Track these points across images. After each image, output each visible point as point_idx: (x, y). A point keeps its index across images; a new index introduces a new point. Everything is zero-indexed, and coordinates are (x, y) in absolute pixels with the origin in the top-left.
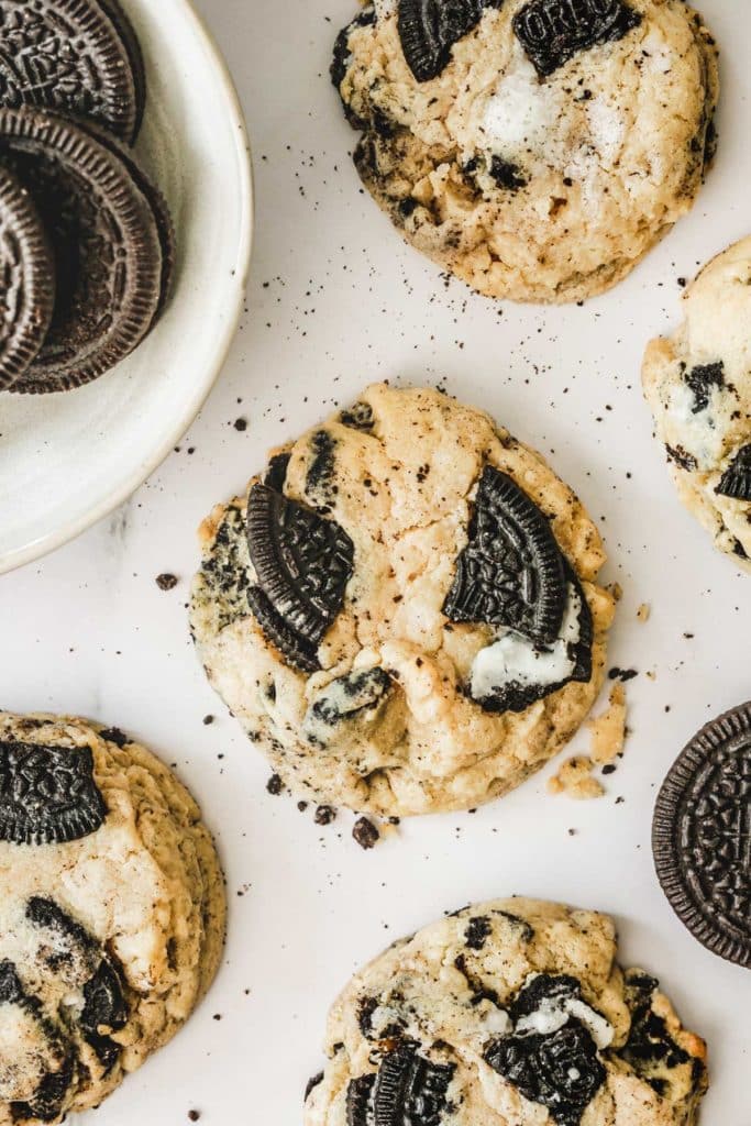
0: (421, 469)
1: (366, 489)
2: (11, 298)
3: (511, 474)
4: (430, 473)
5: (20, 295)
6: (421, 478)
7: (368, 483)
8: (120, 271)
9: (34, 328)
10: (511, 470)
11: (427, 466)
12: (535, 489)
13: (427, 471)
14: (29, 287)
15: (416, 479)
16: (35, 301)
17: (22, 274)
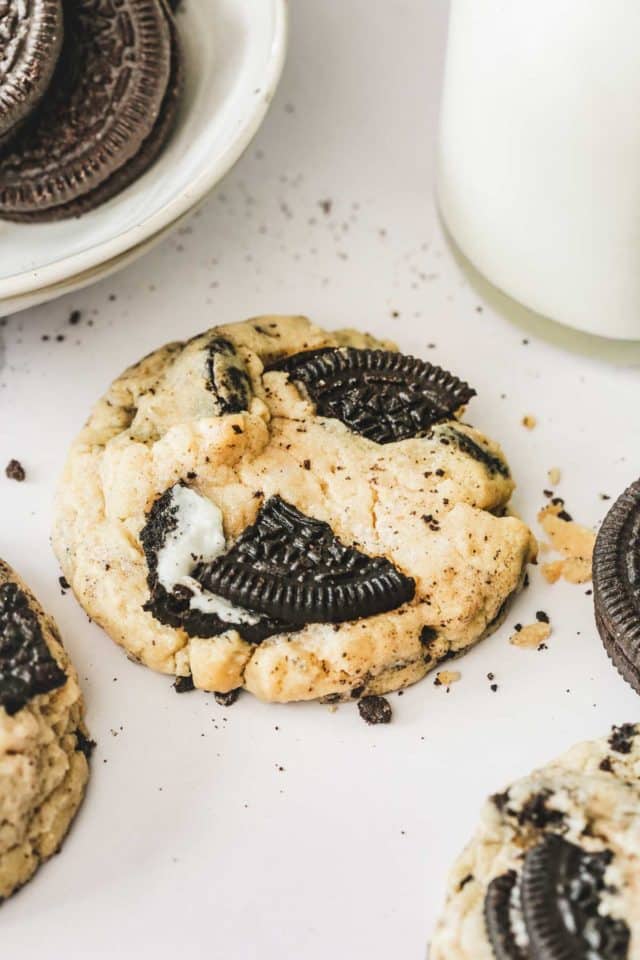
0: (436, 522)
1: (434, 470)
2: (11, 51)
3: (396, 611)
4: (428, 530)
5: (22, 46)
6: (428, 519)
7: (440, 473)
8: (125, 75)
9: (26, 82)
10: (401, 613)
11: (437, 529)
12: (373, 625)
13: (432, 528)
14: (32, 43)
15: (428, 514)
16: (35, 55)
17: (28, 28)
